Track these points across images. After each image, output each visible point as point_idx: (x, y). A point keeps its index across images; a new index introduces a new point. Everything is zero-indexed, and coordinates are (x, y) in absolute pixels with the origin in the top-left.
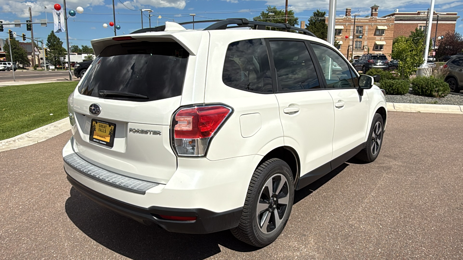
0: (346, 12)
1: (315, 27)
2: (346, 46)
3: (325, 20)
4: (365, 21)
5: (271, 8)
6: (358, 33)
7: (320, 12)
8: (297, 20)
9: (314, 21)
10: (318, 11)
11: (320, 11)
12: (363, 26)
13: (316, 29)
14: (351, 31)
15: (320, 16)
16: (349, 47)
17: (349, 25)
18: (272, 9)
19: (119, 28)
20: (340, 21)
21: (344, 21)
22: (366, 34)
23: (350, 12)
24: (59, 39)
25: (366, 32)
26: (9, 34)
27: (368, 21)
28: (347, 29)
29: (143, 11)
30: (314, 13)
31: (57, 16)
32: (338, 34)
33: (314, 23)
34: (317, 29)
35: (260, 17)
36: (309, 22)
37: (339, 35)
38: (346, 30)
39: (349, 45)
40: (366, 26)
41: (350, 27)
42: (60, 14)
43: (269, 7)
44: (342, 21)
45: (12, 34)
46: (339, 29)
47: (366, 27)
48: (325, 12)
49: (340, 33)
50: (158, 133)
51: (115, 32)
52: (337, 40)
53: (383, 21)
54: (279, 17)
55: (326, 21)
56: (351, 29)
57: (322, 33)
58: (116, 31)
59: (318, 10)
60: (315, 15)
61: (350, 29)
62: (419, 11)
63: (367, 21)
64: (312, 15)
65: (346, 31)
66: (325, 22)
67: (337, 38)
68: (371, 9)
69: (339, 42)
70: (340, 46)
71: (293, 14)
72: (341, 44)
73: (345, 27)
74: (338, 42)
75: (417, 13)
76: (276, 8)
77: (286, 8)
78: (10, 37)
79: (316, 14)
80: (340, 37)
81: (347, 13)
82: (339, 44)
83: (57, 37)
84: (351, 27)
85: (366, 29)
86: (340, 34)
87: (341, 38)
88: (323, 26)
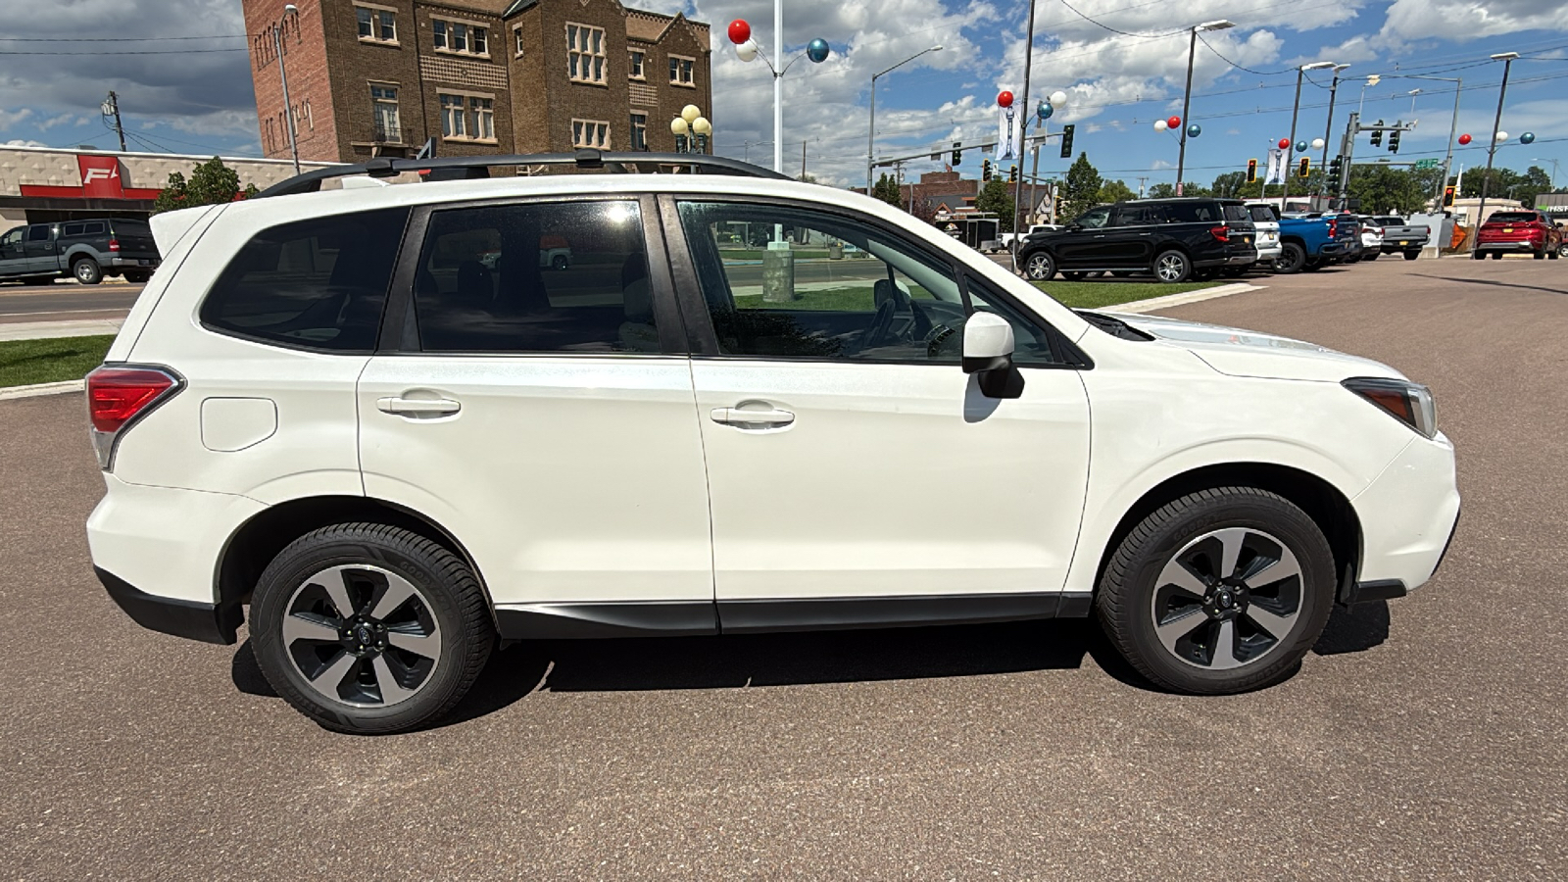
19: (1193, 134)
24: (1096, 172)
26: (983, 169)
29: (1307, 70)
31: (1007, 121)
42: (1013, 115)
45: (989, 168)
51: (1182, 145)
58: (1186, 144)
78: (985, 175)
83: (1092, 167)
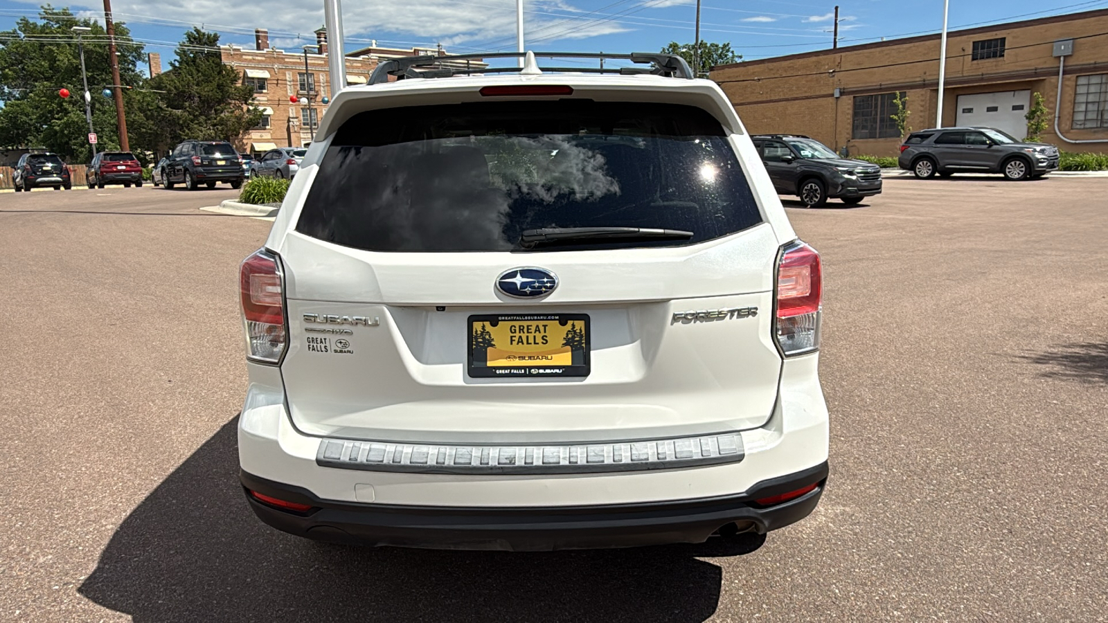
0: (258, 38)
1: (199, 71)
2: (281, 118)
3: (220, 55)
4: (316, 62)
5: (54, 11)
6: (305, 90)
7: (204, 34)
8: (142, 48)
9: (192, 55)
10: (197, 31)
11: (203, 31)
12: (313, 74)
13: (200, 74)
14: (288, 83)
15: (205, 43)
16: (289, 121)
17: (281, 71)
18: (56, 14)
20: (259, 58)
21: (268, 60)
22: (323, 93)
23: (266, 38)
25: (322, 88)
27: (323, 62)
28: (278, 80)
30: (189, 36)
32: (260, 91)
33: (194, 60)
34: (204, 75)
35: (15, 32)
36: (178, 58)
37: (262, 93)
38: (275, 82)
39: (289, 118)
40: (321, 74)
41: (285, 75)
43: (46, 7)
44: (263, 58)
46: (259, 79)
47: (321, 77)
48: (215, 35)
49: (262, 87)
50: (752, 312)
52: (258, 105)
53: (355, 64)
54: (87, 38)
55: (223, 58)
56: (288, 79)
57: (219, 86)
59: (199, 28)
60: (192, 40)
61: (286, 80)
62: (416, 48)
63: (320, 62)
64: (185, 40)
65: (277, 84)
66: (221, 60)
67: (259, 100)
68: (316, 36)
69: (265, 110)
70: (268, 119)
71: (128, 33)
72: (269, 115)
73: (273, 73)
74: (261, 108)
75: (412, 51)
76: (70, 12)
77: (106, 15)
79: (195, 38)
80: (265, 99)
81: (260, 41)
82: (265, 113)
84: (287, 76)
85: (322, 81)
86: (264, 91)
87: (268, 100)
88: (218, 69)
